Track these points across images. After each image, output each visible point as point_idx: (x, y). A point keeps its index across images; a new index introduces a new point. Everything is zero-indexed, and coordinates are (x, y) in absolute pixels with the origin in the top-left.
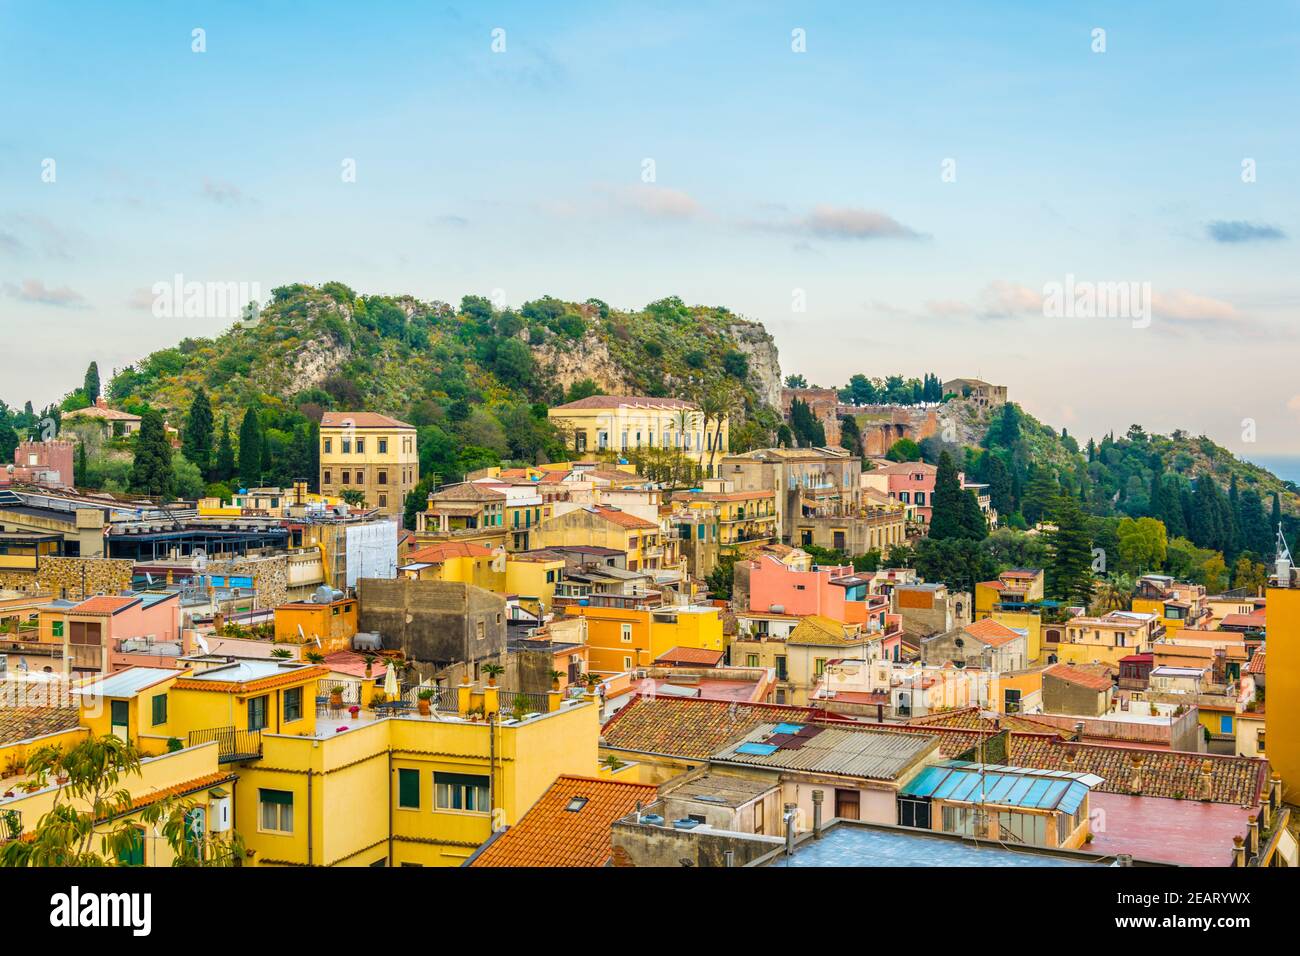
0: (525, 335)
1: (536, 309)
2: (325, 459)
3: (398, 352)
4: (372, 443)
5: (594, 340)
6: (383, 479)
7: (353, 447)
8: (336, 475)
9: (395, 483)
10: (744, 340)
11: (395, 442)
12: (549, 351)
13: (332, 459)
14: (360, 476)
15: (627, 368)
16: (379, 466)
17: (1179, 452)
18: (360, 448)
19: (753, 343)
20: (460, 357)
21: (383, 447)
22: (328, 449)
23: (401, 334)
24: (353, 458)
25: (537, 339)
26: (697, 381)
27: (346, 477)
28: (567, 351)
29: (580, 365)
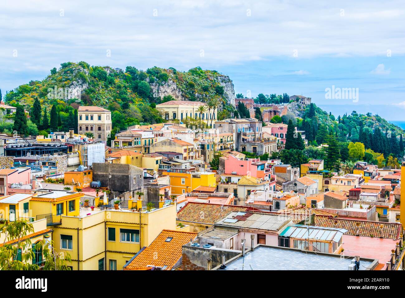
0: (148, 80)
1: (151, 71)
2: (80, 122)
3: (104, 85)
4: (96, 117)
5: (171, 81)
6: (99, 129)
7: (89, 118)
8: (84, 127)
9: (104, 130)
10: (222, 82)
11: (104, 116)
12: (156, 85)
13: (82, 122)
14: (92, 129)
15: (182, 91)
16: (98, 125)
17: (369, 120)
18: (92, 118)
19: (225, 83)
20: (125, 87)
21: (100, 118)
22: (81, 119)
23: (105, 79)
24: (89, 122)
25: (152, 81)
26: (206, 96)
27: (87, 128)
28: (162, 85)
29: (167, 90)
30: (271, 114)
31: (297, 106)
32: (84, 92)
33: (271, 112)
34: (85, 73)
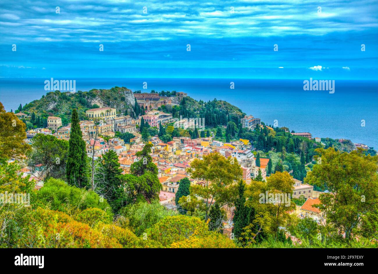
0: (86, 97)
1: (88, 93)
2: (48, 123)
3: (66, 102)
4: (54, 121)
5: (98, 97)
6: (56, 125)
7: (52, 121)
8: (50, 125)
9: (57, 126)
10: (126, 94)
11: (57, 121)
12: (90, 100)
13: (49, 123)
14: (53, 125)
15: (104, 101)
16: (55, 124)
18: (53, 122)
19: (128, 94)
20: (76, 101)
21: (55, 121)
22: (49, 122)
24: (52, 123)
25: (88, 98)
26: (115, 102)
27: (51, 125)
28: (93, 99)
29: (95, 102)
30: (162, 103)
31: (178, 99)
32: (55, 106)
33: (162, 102)
34: (56, 98)
